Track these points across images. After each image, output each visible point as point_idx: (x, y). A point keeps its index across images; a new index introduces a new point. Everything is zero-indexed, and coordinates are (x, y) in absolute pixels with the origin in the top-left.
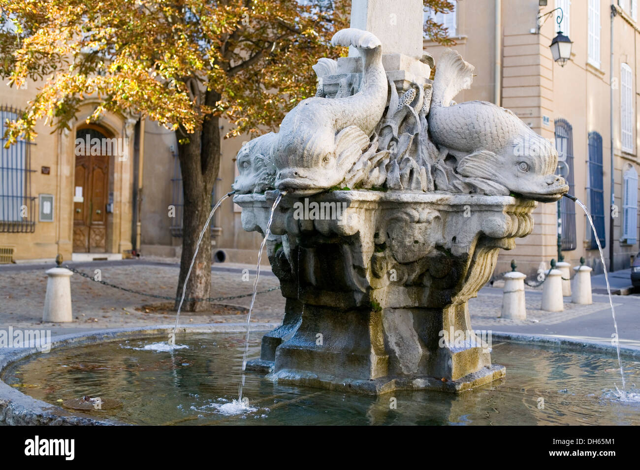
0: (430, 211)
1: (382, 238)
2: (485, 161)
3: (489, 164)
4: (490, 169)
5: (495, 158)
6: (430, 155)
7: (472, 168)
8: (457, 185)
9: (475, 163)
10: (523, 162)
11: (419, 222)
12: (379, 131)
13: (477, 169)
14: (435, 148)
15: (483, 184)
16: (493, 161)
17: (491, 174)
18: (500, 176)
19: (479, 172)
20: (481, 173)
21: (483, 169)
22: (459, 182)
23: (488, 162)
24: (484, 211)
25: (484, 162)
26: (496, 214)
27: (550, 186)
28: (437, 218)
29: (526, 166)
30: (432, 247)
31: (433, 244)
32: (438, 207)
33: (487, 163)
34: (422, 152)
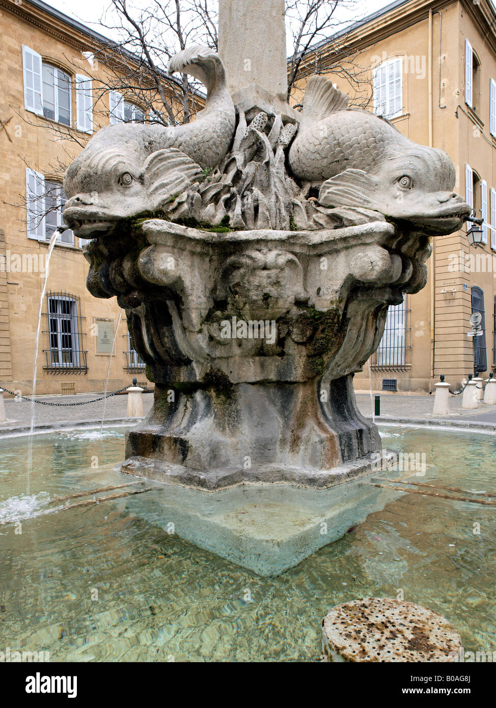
0: (280, 252)
1: (221, 294)
2: (352, 183)
3: (358, 188)
4: (360, 193)
5: (366, 178)
6: (286, 189)
7: (336, 194)
8: (317, 220)
9: (340, 188)
10: (404, 176)
11: (265, 268)
12: (224, 167)
13: (343, 196)
14: (294, 184)
15: (351, 212)
16: (363, 182)
17: (362, 201)
18: (373, 201)
19: (345, 199)
20: (348, 200)
21: (351, 194)
22: (321, 216)
23: (357, 185)
24: (352, 247)
25: (351, 185)
26: (368, 247)
27: (443, 204)
28: (290, 262)
29: (408, 181)
30: (290, 303)
31: (291, 299)
32: (291, 249)
33: (356, 187)
34: (275, 187)
